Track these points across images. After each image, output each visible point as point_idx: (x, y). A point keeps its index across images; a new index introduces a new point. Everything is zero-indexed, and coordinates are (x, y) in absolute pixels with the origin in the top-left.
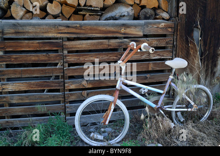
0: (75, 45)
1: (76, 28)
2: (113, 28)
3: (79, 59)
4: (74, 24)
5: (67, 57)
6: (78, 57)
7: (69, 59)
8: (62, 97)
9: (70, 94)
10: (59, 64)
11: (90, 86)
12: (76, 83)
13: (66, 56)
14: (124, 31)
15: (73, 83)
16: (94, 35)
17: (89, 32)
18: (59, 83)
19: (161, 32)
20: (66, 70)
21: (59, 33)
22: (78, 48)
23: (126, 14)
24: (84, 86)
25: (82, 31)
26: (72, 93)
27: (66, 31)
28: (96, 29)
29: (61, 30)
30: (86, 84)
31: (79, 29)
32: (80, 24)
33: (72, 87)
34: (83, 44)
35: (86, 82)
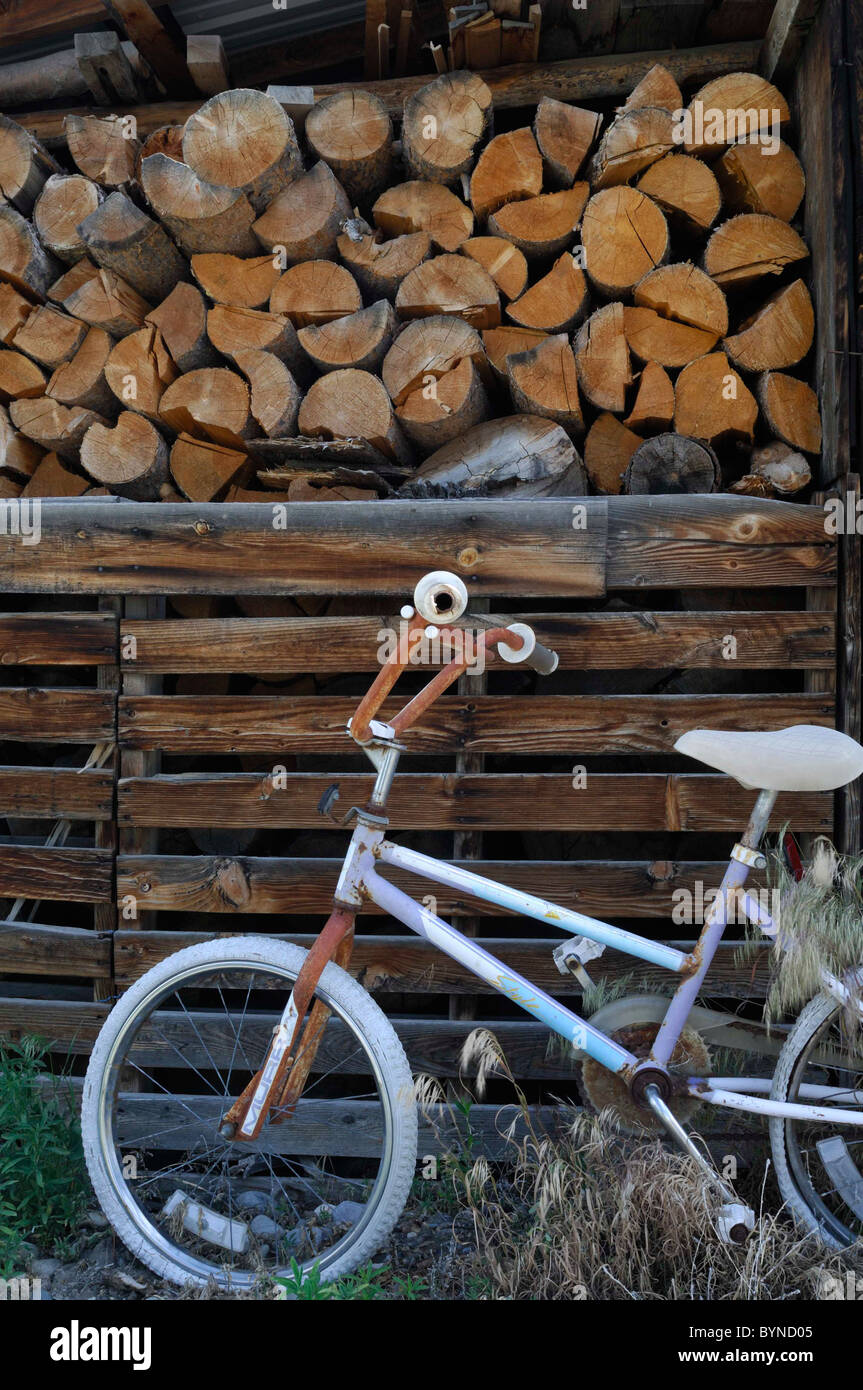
0: (187, 644)
1: (186, 539)
2: (404, 545)
3: (204, 728)
4: (177, 517)
5: (139, 715)
6: (200, 719)
7: (146, 722)
8: (101, 954)
9: (143, 941)
10: (95, 755)
11: (266, 906)
12: (183, 876)
13: (131, 708)
14: (478, 559)
15: (163, 875)
16: (289, 581)
17: (262, 565)
18: (85, 867)
19: (736, 573)
20: (127, 788)
21: (95, 570)
22: (203, 661)
23: (524, 470)
24: (226, 899)
25: (222, 561)
26: (151, 939)
27: (132, 560)
28: (304, 550)
29: (104, 553)
30: (238, 891)
31: (203, 548)
32: (209, 520)
33: (162, 898)
34: (230, 638)
35: (240, 878)
